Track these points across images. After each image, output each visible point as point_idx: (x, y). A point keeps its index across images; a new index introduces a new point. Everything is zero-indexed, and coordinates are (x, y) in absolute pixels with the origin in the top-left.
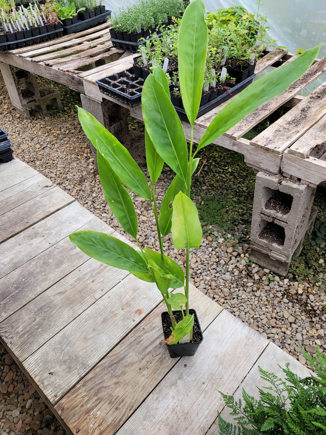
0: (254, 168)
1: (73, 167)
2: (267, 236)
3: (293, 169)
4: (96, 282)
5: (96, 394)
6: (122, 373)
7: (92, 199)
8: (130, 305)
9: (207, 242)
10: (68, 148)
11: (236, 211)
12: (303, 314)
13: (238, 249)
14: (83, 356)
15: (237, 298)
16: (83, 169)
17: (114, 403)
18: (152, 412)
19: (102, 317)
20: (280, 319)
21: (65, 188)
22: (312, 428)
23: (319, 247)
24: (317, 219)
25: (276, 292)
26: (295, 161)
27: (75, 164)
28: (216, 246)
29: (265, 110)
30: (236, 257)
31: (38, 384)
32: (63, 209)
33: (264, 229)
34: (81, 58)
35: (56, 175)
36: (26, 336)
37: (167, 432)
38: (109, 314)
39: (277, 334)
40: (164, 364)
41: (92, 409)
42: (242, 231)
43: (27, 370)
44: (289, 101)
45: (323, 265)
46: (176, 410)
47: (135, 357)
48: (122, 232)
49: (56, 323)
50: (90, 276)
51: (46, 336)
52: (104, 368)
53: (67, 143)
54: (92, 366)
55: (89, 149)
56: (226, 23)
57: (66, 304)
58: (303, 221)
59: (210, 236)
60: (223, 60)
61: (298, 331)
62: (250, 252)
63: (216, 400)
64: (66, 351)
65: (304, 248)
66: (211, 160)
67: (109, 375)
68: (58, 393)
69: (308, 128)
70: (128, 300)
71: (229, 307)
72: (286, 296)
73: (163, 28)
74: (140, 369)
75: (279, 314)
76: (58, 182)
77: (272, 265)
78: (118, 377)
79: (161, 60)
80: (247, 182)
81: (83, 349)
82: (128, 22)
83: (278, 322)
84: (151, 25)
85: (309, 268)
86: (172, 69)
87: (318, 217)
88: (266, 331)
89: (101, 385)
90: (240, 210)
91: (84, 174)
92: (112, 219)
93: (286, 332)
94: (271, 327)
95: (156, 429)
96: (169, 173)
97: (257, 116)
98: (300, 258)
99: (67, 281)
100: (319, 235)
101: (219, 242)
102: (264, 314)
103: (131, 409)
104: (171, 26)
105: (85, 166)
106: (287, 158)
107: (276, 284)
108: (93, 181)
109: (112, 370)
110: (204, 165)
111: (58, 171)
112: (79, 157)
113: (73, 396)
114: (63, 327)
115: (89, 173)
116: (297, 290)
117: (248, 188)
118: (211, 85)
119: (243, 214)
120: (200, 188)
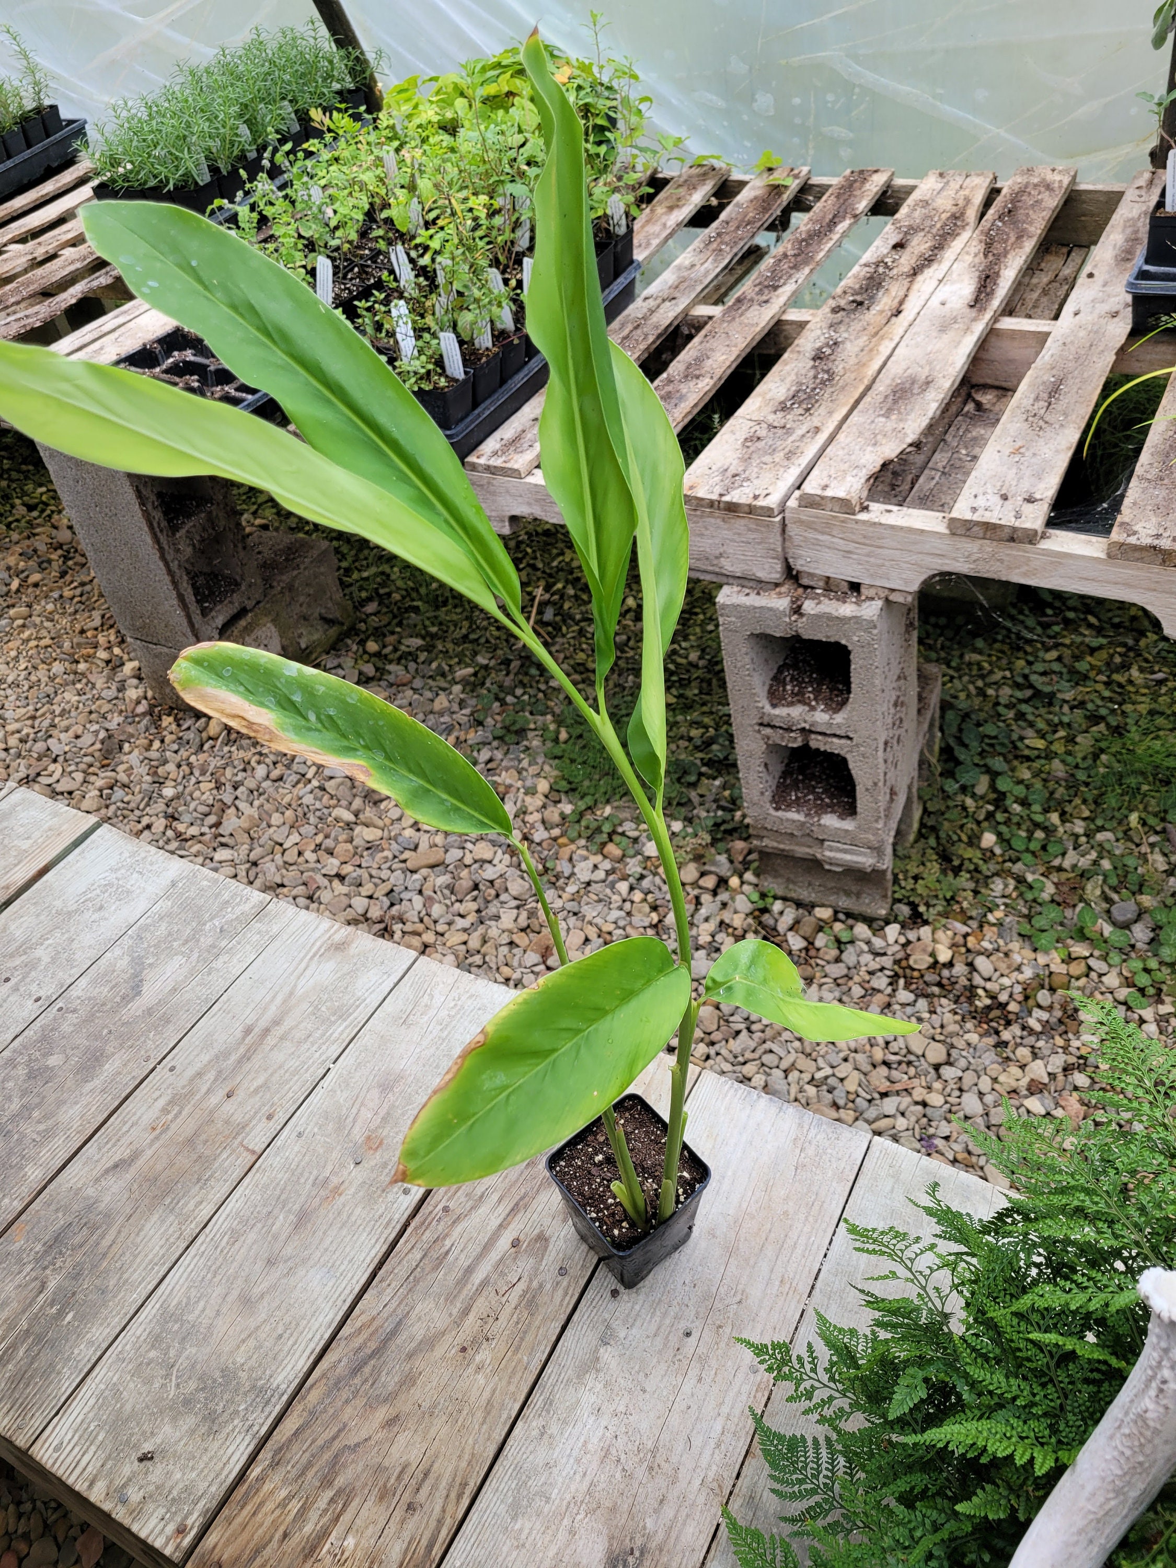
0: (708, 577)
1: (67, 707)
2: (798, 798)
3: (828, 555)
4: (240, 1095)
5: (326, 1482)
6: (402, 1384)
7: (163, 807)
8: (381, 1143)
9: (607, 865)
10: (33, 643)
11: (682, 738)
12: (969, 1025)
13: (714, 863)
14: (252, 1363)
15: (748, 1029)
16: (106, 707)
17: (399, 1493)
18: (534, 1484)
19: (289, 1211)
20: (900, 1063)
21: (54, 791)
22: (1042, 1360)
23: (973, 796)
24: (945, 706)
25: (867, 977)
26: (827, 528)
27: (70, 696)
28: (639, 870)
29: (698, 377)
30: (715, 893)
31: (106, 1507)
32: (62, 864)
33: (785, 774)
34: (7, 307)
35: (6, 750)
36: (21, 1353)
37: (600, 1533)
38: (314, 1193)
39: (903, 1114)
40: (542, 1310)
41: (324, 1534)
42: (715, 801)
43: (53, 1470)
44: (768, 334)
45: (998, 851)
46: (614, 1451)
47: (436, 1314)
48: (302, 901)
49: (125, 1276)
50: (216, 1080)
51: (100, 1333)
52: (336, 1384)
53: (24, 626)
54: (290, 1391)
55: (112, 631)
56: (502, 107)
57: (146, 1201)
58: (901, 720)
59: (611, 840)
60: (519, 233)
61: (965, 1087)
62: (756, 864)
63: (740, 1376)
64: (183, 1363)
65: (925, 810)
66: (558, 581)
67: (360, 1402)
68: (186, 1517)
69: (844, 411)
70: (372, 1126)
71: (727, 1067)
72: (902, 982)
73: (288, 153)
74: (464, 1349)
75: (894, 1047)
76: (22, 775)
77: (837, 891)
78: (390, 1398)
79: (304, 267)
80: (698, 630)
81: (243, 1341)
82: (156, 152)
83: (895, 1074)
84: (243, 151)
85: (957, 871)
86: (350, 292)
87: (948, 698)
88: (866, 1115)
89: (337, 1445)
90: (695, 733)
91: (112, 725)
92: (255, 864)
93: (929, 1101)
94: (877, 1096)
95: (562, 1536)
96: (423, 656)
97: (674, 401)
98: (921, 845)
99: (134, 1119)
100: (962, 757)
101: (647, 854)
102: (846, 1060)
103: (460, 1496)
104: (312, 144)
105: (112, 693)
106: (801, 522)
107: (862, 952)
108: (151, 741)
109: (366, 1380)
110: (540, 604)
111: (13, 733)
112: (82, 667)
113: (245, 1512)
114: (155, 1283)
115: (131, 718)
116: (933, 954)
117: (703, 650)
118: (499, 326)
119: (708, 743)
120: (543, 687)
